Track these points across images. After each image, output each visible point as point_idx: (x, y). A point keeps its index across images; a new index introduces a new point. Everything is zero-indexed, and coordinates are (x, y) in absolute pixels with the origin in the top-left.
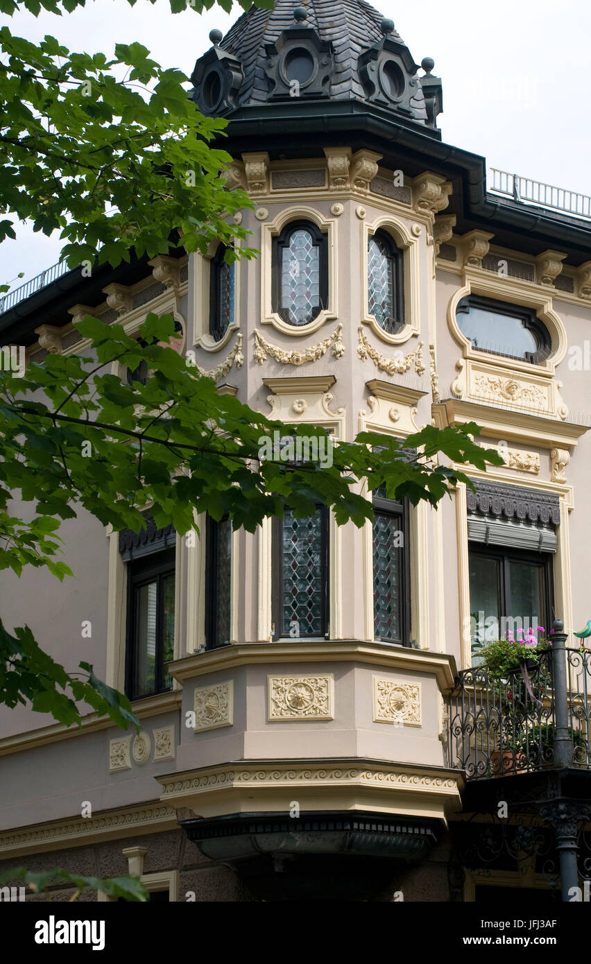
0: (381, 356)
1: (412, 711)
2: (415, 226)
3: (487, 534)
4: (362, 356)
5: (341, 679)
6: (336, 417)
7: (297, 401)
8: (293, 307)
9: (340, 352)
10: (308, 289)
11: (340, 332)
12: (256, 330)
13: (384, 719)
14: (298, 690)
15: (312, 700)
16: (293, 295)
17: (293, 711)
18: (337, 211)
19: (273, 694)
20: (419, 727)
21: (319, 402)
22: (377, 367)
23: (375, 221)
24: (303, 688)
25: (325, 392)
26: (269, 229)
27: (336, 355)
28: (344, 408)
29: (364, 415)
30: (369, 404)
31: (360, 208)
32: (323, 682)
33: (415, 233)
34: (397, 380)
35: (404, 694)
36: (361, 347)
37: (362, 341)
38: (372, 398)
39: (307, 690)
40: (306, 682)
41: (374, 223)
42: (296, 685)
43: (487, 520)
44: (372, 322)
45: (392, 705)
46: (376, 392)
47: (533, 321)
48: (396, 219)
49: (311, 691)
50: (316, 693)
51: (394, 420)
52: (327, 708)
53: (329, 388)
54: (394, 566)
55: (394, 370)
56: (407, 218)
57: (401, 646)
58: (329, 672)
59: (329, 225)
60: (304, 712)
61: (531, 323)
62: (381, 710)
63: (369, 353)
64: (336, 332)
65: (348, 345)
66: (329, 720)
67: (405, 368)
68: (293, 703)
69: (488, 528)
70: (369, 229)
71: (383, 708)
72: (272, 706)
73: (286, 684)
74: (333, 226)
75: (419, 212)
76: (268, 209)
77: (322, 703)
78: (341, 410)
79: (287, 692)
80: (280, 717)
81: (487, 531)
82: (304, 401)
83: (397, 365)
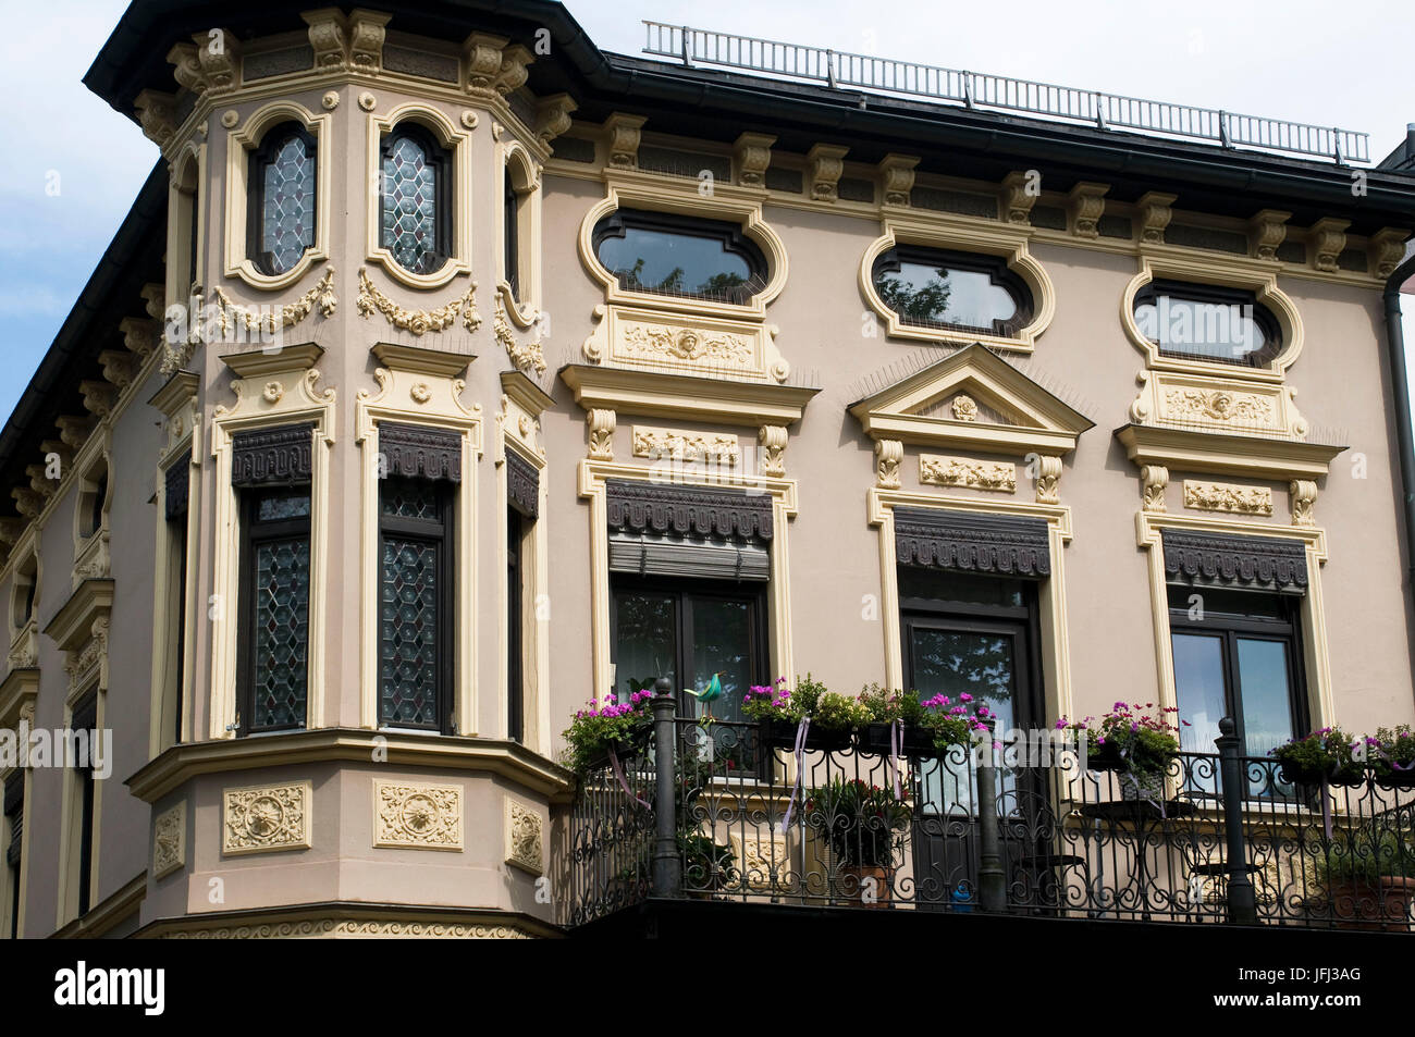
0: (397, 308)
1: (443, 828)
2: (467, 113)
3: (643, 560)
4: (365, 311)
5: (324, 786)
6: (323, 402)
7: (269, 384)
8: (279, 250)
9: (328, 307)
10: (299, 221)
11: (331, 279)
12: (218, 287)
13: (392, 842)
14: (263, 807)
15: (280, 821)
16: (279, 232)
17: (256, 839)
18: (329, 103)
19: (229, 816)
20: (458, 851)
21: (300, 383)
22: (392, 325)
23: (393, 112)
24: (270, 805)
25: (308, 368)
26: (238, 139)
27: (324, 313)
28: (334, 388)
29: (365, 396)
30: (376, 380)
31: (365, 95)
32: (296, 793)
33: (467, 124)
34: (429, 342)
35: (430, 804)
36: (363, 298)
37: (364, 288)
38: (379, 371)
39: (274, 806)
40: (272, 796)
41: (388, 115)
42: (259, 801)
43: (645, 539)
44: (383, 260)
45: (407, 822)
46: (387, 361)
47: (735, 240)
48: (429, 106)
49: (280, 809)
50: (285, 810)
51: (419, 401)
52: (300, 832)
53: (315, 361)
54: (429, 617)
55: (420, 327)
56: (453, 104)
57: (437, 734)
58: (304, 778)
59: (318, 124)
60: (270, 839)
61: (733, 244)
62: (387, 830)
63: (378, 306)
64: (323, 279)
65: (341, 297)
66: (303, 849)
67: (441, 322)
68: (256, 827)
69: (644, 551)
70: (380, 125)
71: (389, 827)
72: (228, 834)
73: (247, 800)
74: (322, 125)
75: (472, 93)
76: (238, 111)
77: (294, 824)
78: (328, 392)
79: (248, 811)
80: (238, 849)
81: (643, 556)
82: (277, 383)
83: (428, 319)
